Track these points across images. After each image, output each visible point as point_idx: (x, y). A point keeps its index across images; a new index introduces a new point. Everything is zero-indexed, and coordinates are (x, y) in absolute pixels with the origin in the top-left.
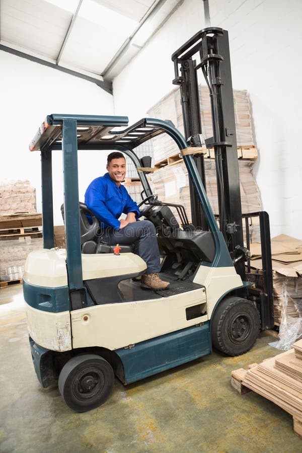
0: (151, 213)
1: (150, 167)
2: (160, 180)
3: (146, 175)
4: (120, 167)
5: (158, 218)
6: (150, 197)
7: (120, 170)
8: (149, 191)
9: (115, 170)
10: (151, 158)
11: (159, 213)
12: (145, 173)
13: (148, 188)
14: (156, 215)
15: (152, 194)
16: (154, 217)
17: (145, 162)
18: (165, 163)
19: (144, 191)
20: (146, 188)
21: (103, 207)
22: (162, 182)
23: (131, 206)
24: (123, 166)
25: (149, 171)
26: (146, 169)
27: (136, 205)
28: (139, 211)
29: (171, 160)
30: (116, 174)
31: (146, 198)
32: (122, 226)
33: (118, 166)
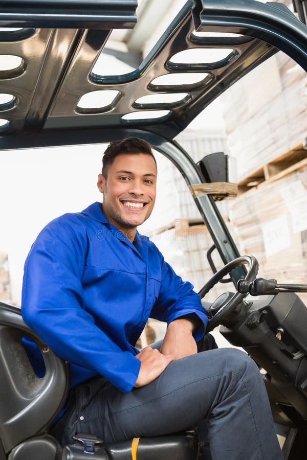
0: (242, 313)
1: (227, 180)
2: (250, 217)
3: (218, 203)
4: (138, 181)
5: (264, 328)
6: (234, 266)
7: (138, 191)
8: (228, 246)
9: (122, 188)
10: (226, 157)
11: (268, 314)
12: (215, 197)
13: (224, 238)
14: (257, 319)
15: (237, 254)
16: (252, 327)
17: (211, 169)
18: (259, 177)
19: (216, 246)
20: (220, 237)
21: (73, 313)
22: (256, 221)
23: (177, 297)
24: (149, 180)
25: (224, 191)
26: (216, 187)
27: (192, 293)
28: (203, 310)
29: (273, 168)
30: (123, 202)
31: (223, 266)
32: (145, 376)
33: (131, 176)
